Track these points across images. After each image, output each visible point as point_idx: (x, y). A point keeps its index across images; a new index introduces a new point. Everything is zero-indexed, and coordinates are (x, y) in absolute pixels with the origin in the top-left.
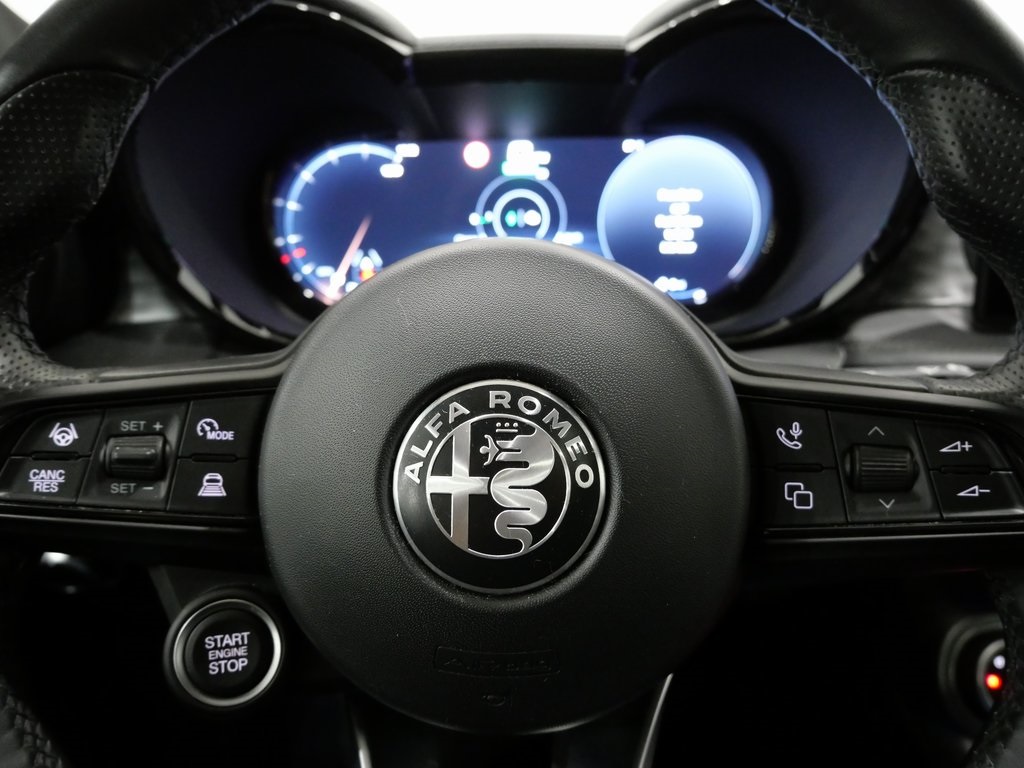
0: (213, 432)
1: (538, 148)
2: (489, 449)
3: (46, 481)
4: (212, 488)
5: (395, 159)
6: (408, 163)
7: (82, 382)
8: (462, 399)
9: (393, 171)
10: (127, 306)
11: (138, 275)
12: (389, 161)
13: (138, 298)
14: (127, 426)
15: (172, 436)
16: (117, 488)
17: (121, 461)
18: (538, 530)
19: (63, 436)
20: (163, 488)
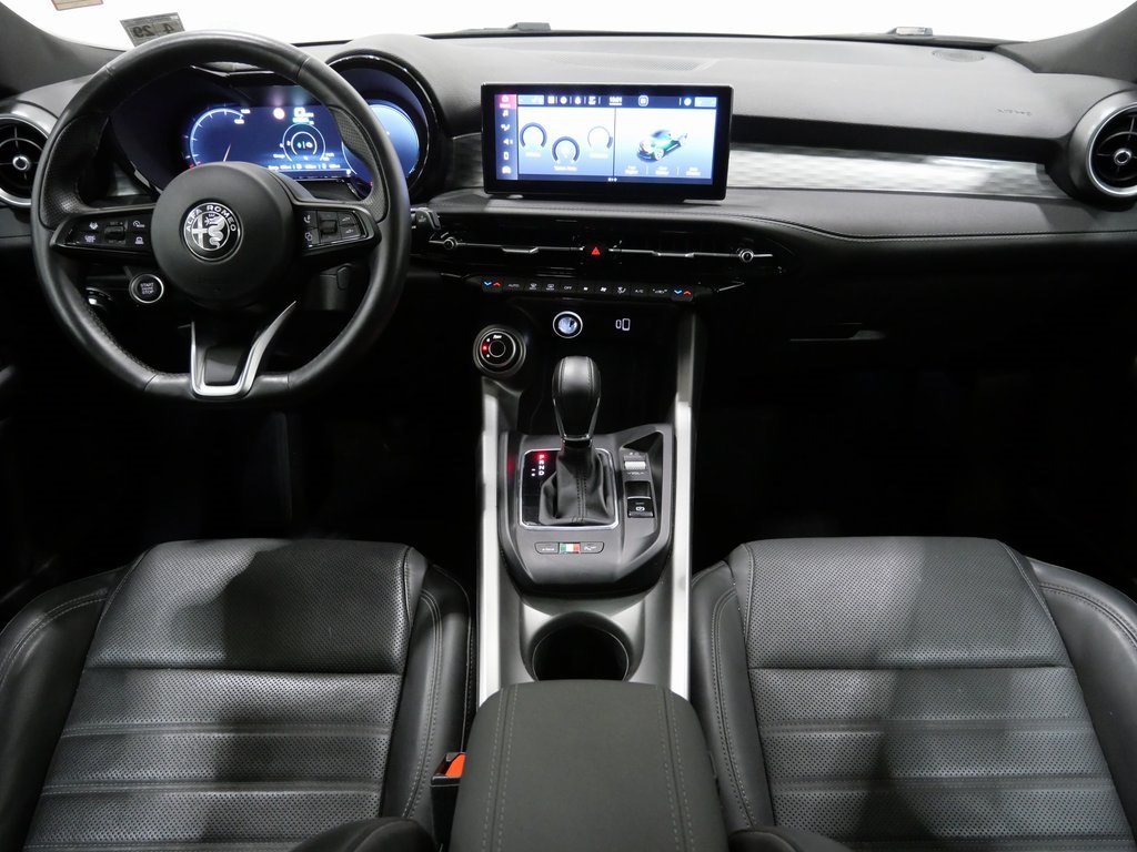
0: (138, 225)
1: (307, 111)
2: (207, 221)
3: (90, 239)
4: (139, 241)
5: (240, 116)
6: (246, 117)
7: (98, 211)
8: (200, 208)
9: (240, 121)
10: (116, 189)
11: (119, 174)
12: (238, 117)
13: (120, 185)
14: (112, 223)
15: (126, 226)
16: (111, 241)
17: (112, 233)
18: (221, 242)
19: (94, 226)
20: (125, 242)
